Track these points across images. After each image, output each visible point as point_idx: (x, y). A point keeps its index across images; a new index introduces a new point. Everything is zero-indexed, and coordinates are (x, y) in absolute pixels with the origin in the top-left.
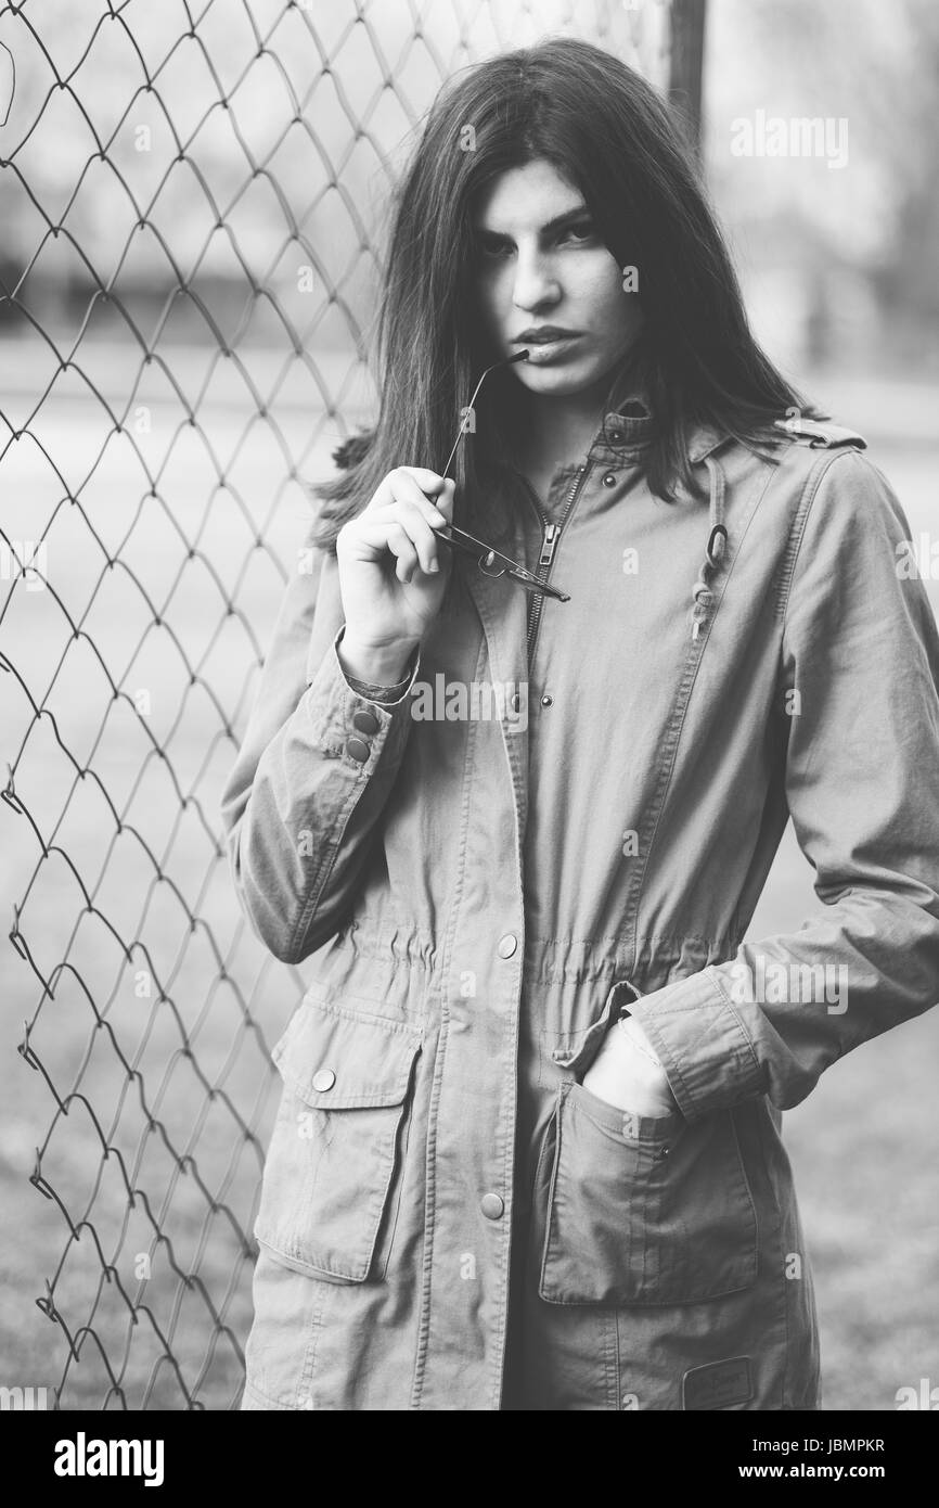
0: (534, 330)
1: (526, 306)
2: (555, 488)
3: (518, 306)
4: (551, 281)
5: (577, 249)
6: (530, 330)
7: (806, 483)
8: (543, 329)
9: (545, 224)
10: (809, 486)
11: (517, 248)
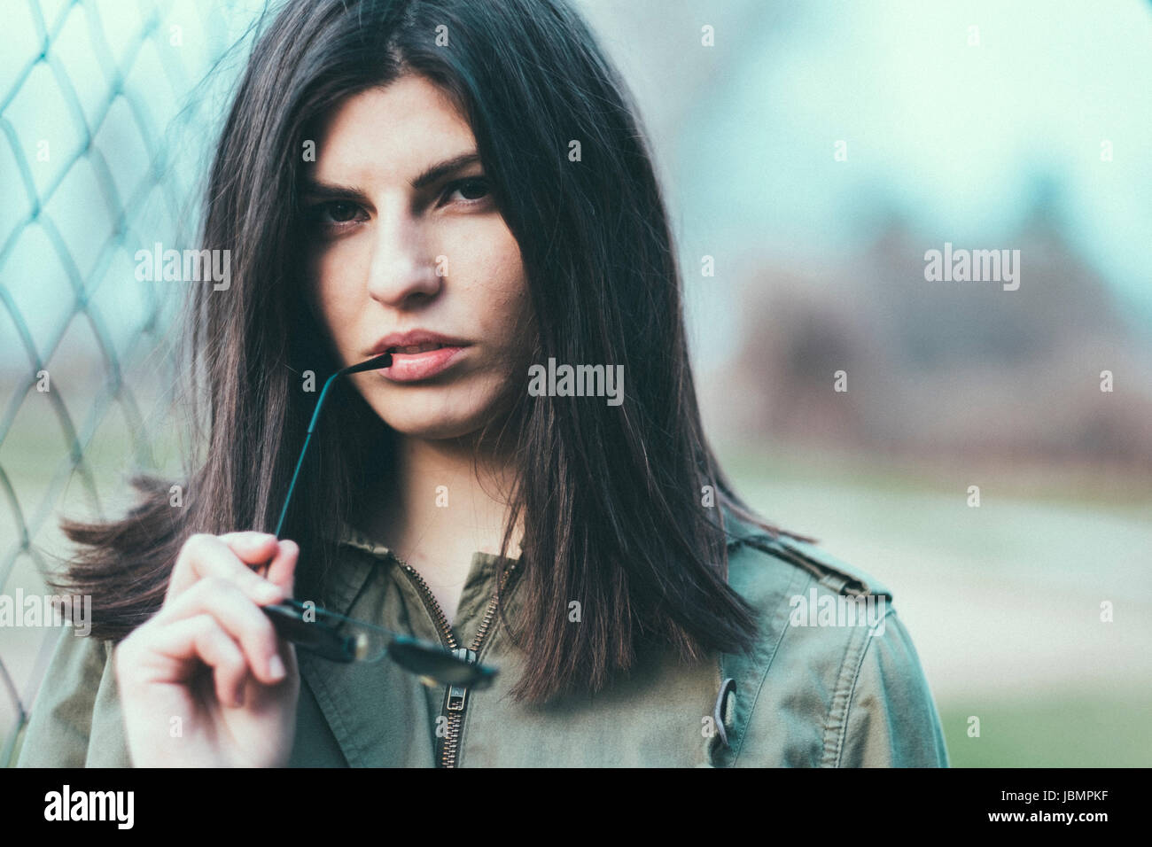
0: (399, 335)
1: (386, 299)
2: (470, 592)
3: (376, 298)
4: (426, 261)
5: (464, 214)
6: (394, 335)
7: (847, 649)
8: (411, 334)
9: (418, 175)
10: (851, 653)
11: (374, 210)
